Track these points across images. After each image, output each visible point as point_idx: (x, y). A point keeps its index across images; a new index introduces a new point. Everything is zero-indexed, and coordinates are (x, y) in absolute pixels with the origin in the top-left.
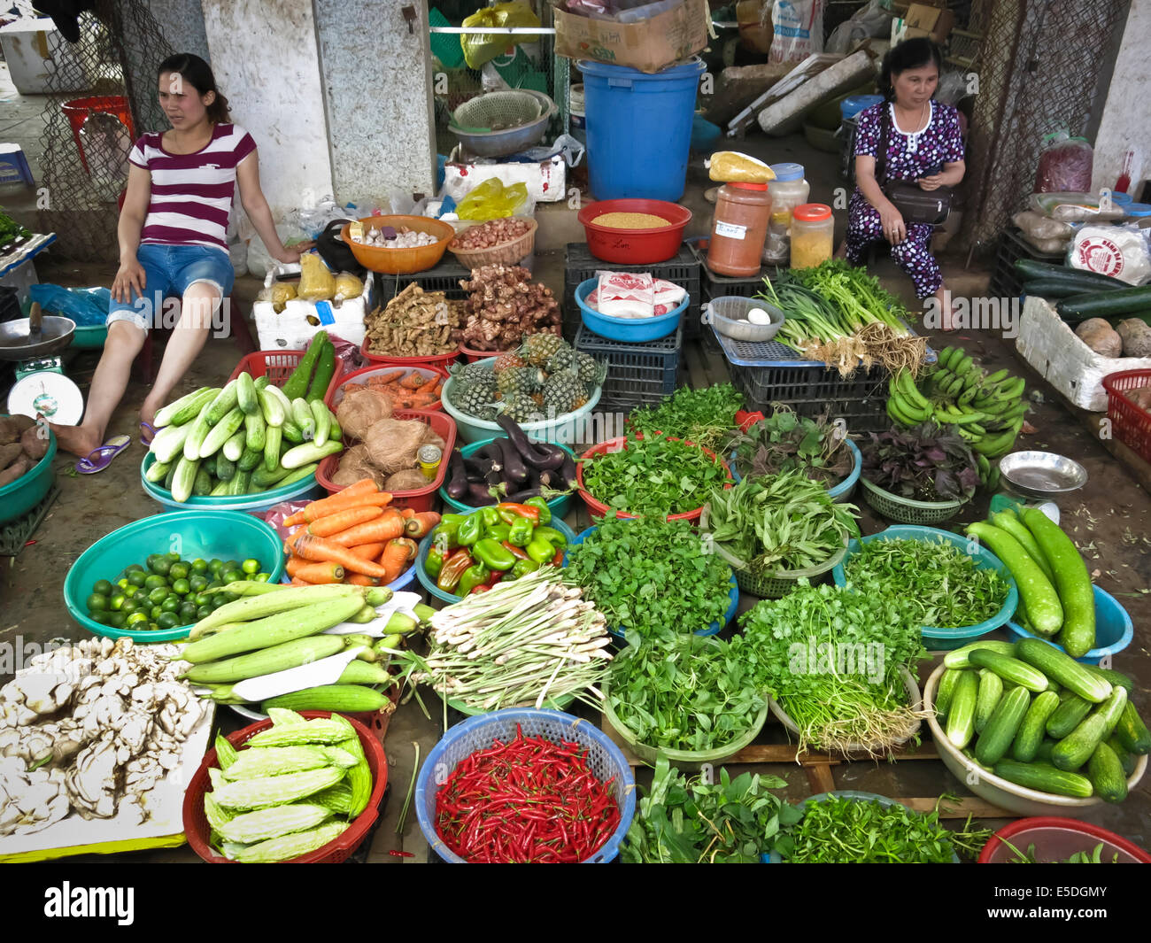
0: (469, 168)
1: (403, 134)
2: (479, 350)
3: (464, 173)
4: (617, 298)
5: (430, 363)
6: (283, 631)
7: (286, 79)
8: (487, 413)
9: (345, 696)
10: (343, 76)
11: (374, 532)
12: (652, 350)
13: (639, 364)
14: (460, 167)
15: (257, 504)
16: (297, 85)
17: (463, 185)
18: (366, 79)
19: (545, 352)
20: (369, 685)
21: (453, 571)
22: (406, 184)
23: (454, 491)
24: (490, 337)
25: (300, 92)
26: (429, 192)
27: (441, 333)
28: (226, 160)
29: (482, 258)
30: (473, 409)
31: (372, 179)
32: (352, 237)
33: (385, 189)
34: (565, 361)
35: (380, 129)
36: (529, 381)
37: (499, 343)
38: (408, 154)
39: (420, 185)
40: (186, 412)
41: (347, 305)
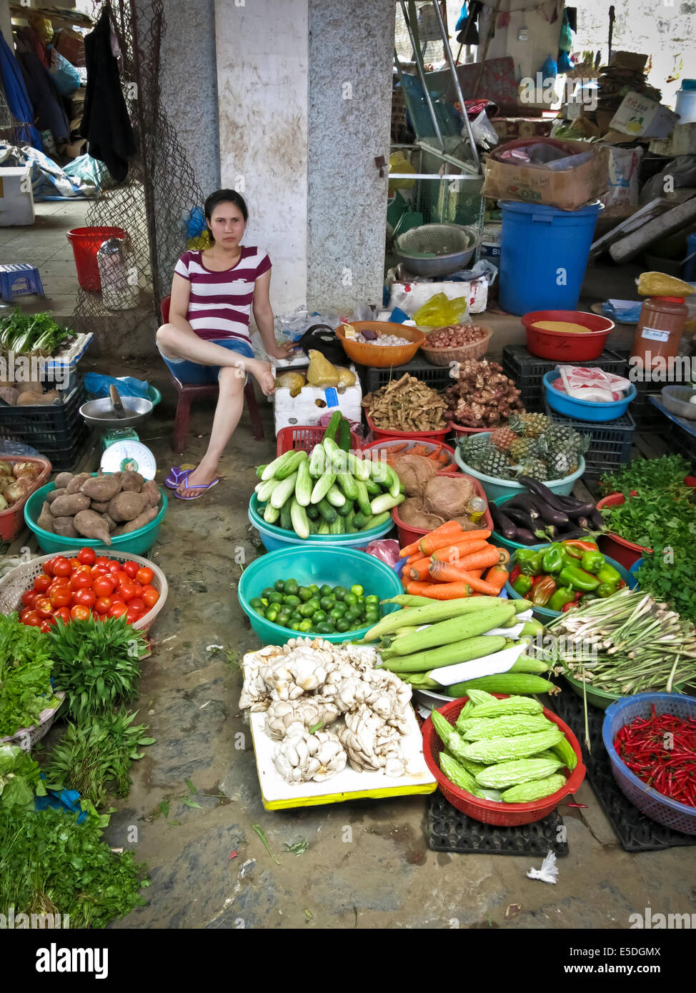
0: (412, 285)
1: (364, 257)
2: (474, 427)
3: (408, 289)
4: (585, 386)
5: (428, 437)
6: (461, 631)
7: (280, 212)
8: (505, 474)
9: (521, 681)
10: (322, 211)
11: (482, 561)
12: (615, 427)
13: (603, 439)
14: (404, 284)
15: (357, 541)
16: (288, 217)
17: (407, 299)
18: (340, 213)
19: (540, 427)
20: (535, 673)
21: (545, 591)
22: (362, 297)
23: (510, 533)
24: (479, 416)
25: (291, 223)
26: (380, 304)
27: (436, 413)
28: (250, 275)
29: (453, 355)
30: (495, 471)
31: (335, 293)
32: (347, 337)
33: (344, 301)
34: (559, 434)
35: (346, 253)
36: (539, 449)
37: (486, 422)
38: (366, 273)
39: (373, 298)
40: (287, 469)
41: (350, 391)
